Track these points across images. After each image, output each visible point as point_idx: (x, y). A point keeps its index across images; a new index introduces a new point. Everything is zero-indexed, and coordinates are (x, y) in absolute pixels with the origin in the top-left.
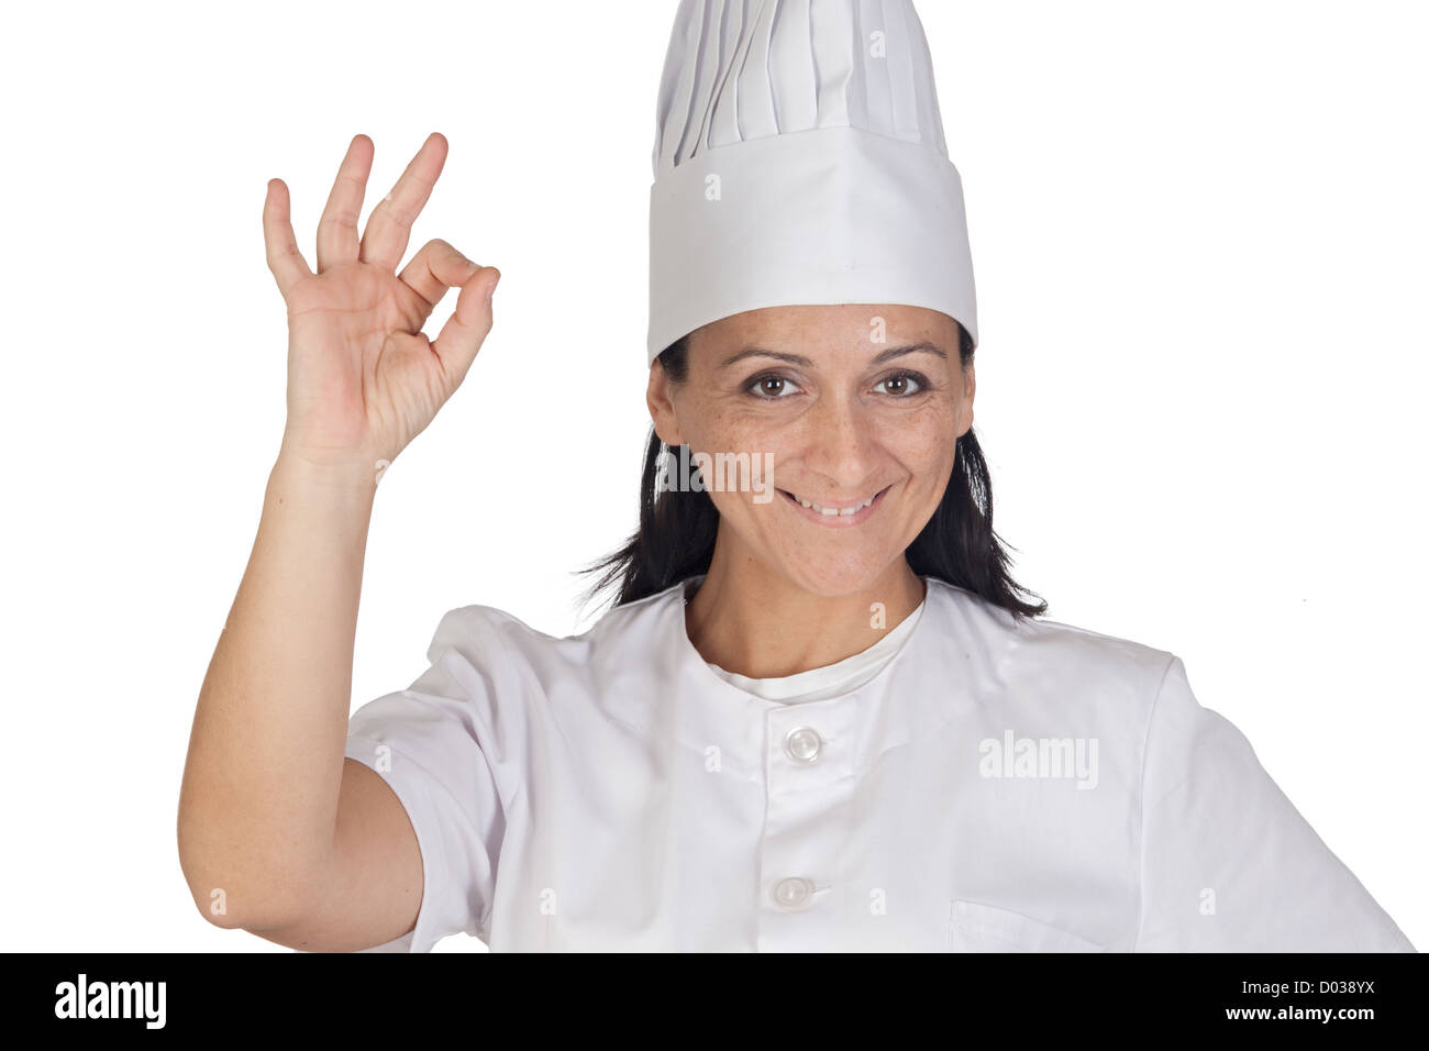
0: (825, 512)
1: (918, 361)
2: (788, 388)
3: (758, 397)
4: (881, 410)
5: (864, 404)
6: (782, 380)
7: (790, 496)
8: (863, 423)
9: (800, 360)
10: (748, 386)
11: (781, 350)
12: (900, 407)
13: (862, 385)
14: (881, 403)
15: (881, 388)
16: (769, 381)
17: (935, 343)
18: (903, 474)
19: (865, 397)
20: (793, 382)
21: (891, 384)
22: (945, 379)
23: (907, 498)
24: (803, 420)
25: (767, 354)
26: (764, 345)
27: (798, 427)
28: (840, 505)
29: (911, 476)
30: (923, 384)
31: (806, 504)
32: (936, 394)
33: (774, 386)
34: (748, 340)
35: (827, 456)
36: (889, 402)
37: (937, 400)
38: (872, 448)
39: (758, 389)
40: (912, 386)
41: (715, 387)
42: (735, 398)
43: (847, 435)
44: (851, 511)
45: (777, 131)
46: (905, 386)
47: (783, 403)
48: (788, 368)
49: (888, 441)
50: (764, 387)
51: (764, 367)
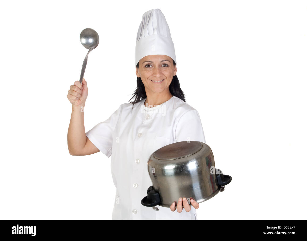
0: (156, 82)
1: (166, 62)
2: (151, 66)
3: (147, 67)
6: (150, 65)
7: (152, 81)
8: (160, 70)
9: (152, 62)
10: (146, 66)
11: (149, 61)
12: (164, 69)
13: (159, 66)
15: (162, 66)
16: (148, 65)
17: (169, 60)
18: (165, 77)
19: (160, 67)
20: (151, 65)
22: (170, 65)
23: (166, 81)
24: (152, 70)
25: (148, 61)
26: (147, 61)
27: (152, 71)
28: (158, 81)
29: (167, 78)
30: (168, 66)
31: (154, 81)
32: (170, 67)
34: (145, 60)
35: (155, 74)
36: (163, 68)
37: (169, 68)
38: (161, 73)
39: (147, 66)
40: (166, 66)
41: (142, 67)
42: (144, 68)
43: (158, 71)
44: (159, 82)
45: (148, 35)
46: (165, 66)
47: (150, 68)
48: (150, 63)
49: (163, 73)
50: (148, 66)
51: (147, 63)
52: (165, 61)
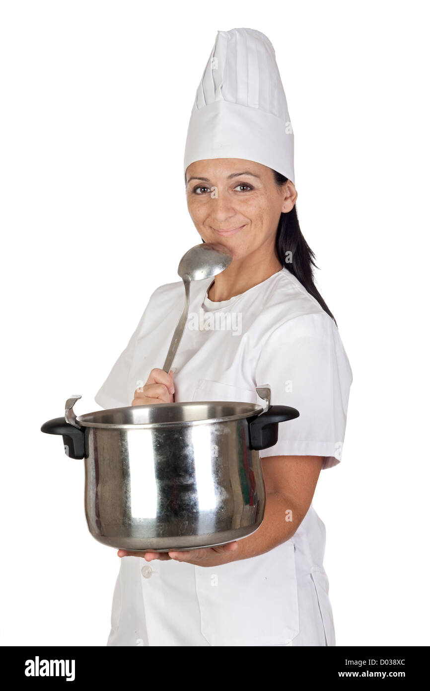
2: (209, 191)
3: (198, 194)
4: (236, 197)
5: (229, 194)
6: (206, 188)
10: (195, 190)
12: (248, 195)
13: (229, 188)
14: (236, 194)
15: (238, 189)
17: (253, 173)
18: (249, 220)
19: (230, 192)
21: (242, 188)
22: (260, 186)
23: (252, 229)
25: (196, 178)
26: (195, 176)
29: (251, 220)
30: (252, 188)
32: (257, 191)
33: (204, 190)
36: (242, 193)
37: (258, 194)
39: (198, 191)
40: (249, 188)
42: (192, 195)
45: (205, 104)
46: (246, 188)
47: (207, 195)
48: (204, 183)
50: (201, 190)
51: (197, 184)
52: (241, 176)
